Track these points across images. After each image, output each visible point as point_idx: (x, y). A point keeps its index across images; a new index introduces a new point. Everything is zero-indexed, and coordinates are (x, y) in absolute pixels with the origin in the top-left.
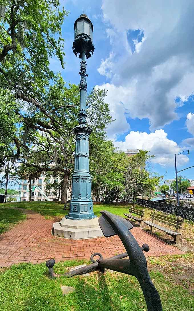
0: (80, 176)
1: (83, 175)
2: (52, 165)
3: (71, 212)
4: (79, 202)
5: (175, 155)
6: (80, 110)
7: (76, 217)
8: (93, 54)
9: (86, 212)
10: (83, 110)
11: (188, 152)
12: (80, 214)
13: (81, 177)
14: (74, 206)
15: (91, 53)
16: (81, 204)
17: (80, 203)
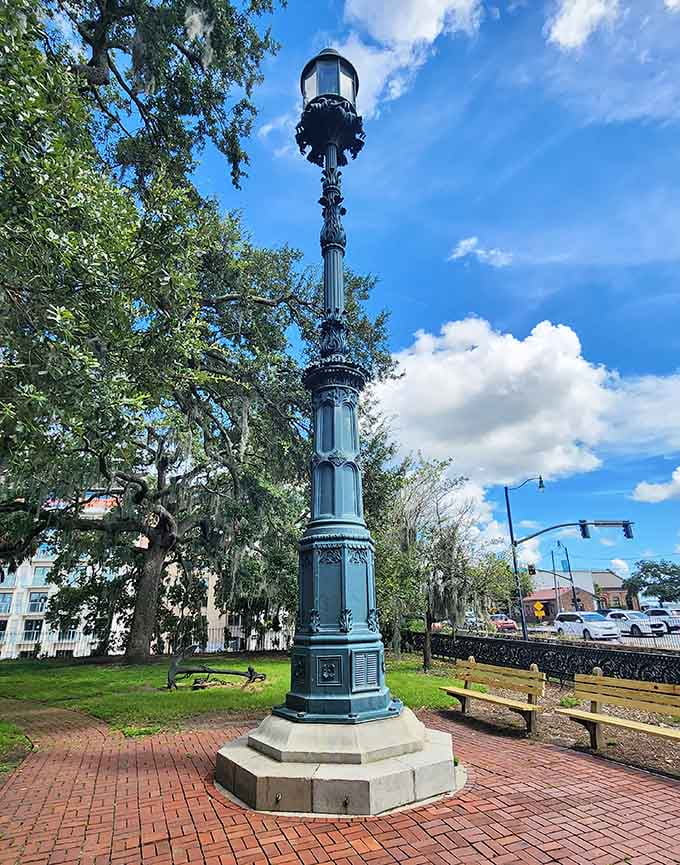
0: (343, 538)
1: (356, 536)
2: (97, 510)
3: (309, 693)
4: (346, 642)
5: (506, 488)
6: (329, 311)
7: (340, 713)
8: (354, 157)
9: (373, 687)
10: (337, 310)
11: (541, 482)
12: (351, 697)
13: (346, 541)
14: (323, 660)
15: (347, 153)
16: (356, 653)
17: (349, 647)
